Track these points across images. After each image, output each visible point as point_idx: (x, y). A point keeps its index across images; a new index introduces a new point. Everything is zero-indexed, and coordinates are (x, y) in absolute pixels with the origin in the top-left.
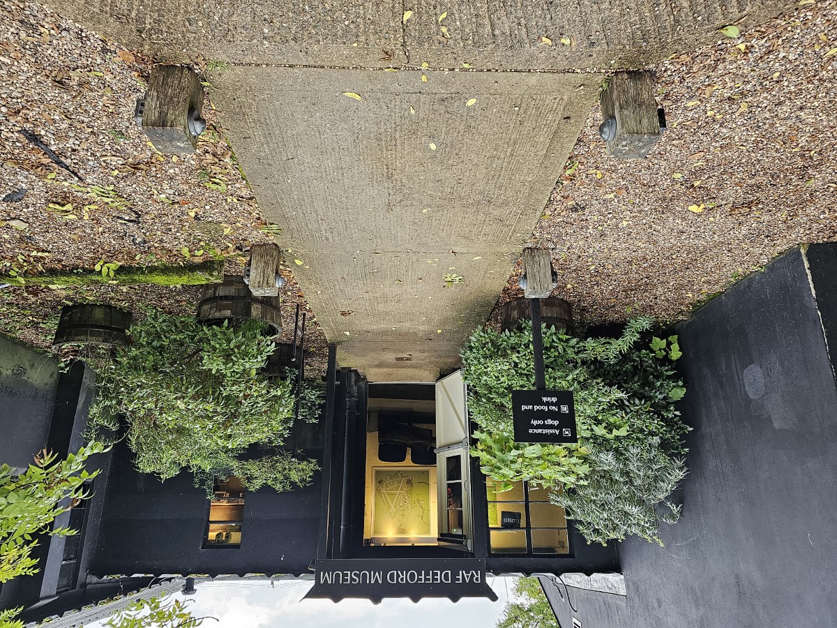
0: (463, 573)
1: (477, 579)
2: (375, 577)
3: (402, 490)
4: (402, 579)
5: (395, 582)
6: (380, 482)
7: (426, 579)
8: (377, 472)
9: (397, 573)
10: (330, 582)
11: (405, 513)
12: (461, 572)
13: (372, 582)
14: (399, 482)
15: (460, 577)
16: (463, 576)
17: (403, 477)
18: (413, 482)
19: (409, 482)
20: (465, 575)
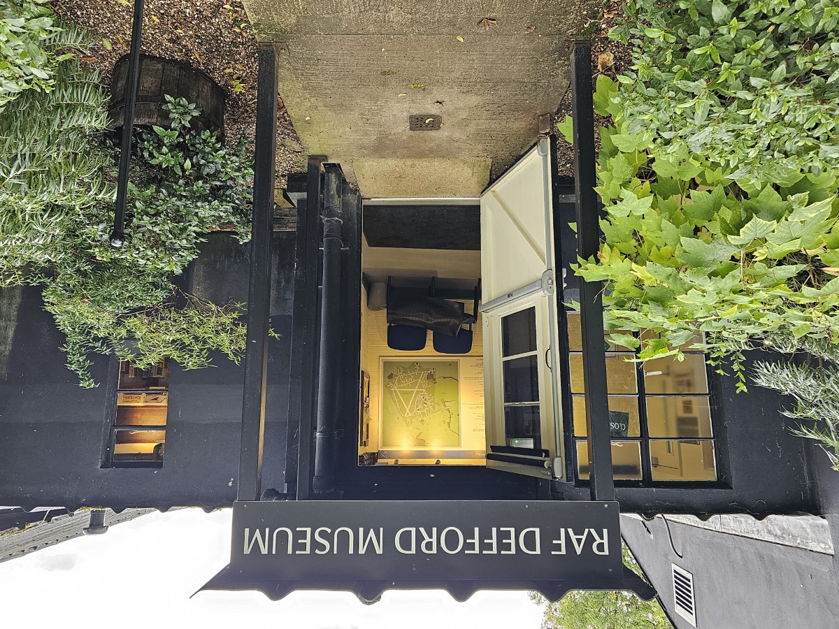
0: (567, 533)
1: (601, 547)
2: (366, 542)
3: (420, 387)
4: (429, 546)
5: (413, 551)
6: (390, 377)
7: (484, 546)
8: (385, 363)
9: (418, 533)
10: (264, 551)
11: (425, 418)
12: (562, 530)
13: (362, 551)
14: (417, 377)
15: (563, 542)
16: (570, 540)
17: (421, 369)
18: (436, 376)
19: (431, 377)
20: (574, 538)
